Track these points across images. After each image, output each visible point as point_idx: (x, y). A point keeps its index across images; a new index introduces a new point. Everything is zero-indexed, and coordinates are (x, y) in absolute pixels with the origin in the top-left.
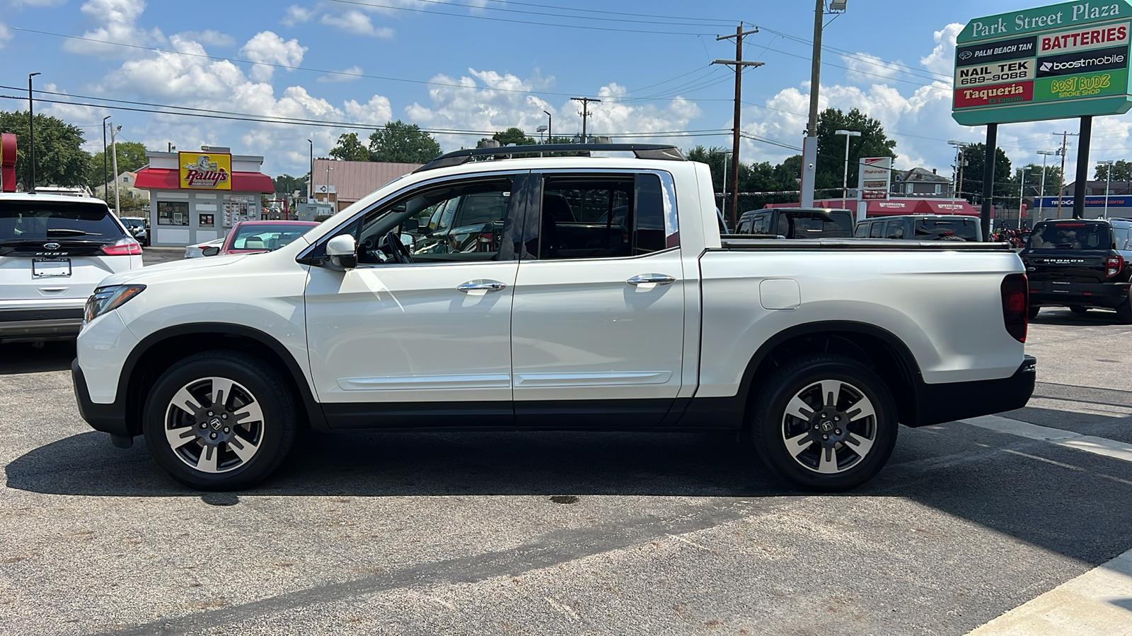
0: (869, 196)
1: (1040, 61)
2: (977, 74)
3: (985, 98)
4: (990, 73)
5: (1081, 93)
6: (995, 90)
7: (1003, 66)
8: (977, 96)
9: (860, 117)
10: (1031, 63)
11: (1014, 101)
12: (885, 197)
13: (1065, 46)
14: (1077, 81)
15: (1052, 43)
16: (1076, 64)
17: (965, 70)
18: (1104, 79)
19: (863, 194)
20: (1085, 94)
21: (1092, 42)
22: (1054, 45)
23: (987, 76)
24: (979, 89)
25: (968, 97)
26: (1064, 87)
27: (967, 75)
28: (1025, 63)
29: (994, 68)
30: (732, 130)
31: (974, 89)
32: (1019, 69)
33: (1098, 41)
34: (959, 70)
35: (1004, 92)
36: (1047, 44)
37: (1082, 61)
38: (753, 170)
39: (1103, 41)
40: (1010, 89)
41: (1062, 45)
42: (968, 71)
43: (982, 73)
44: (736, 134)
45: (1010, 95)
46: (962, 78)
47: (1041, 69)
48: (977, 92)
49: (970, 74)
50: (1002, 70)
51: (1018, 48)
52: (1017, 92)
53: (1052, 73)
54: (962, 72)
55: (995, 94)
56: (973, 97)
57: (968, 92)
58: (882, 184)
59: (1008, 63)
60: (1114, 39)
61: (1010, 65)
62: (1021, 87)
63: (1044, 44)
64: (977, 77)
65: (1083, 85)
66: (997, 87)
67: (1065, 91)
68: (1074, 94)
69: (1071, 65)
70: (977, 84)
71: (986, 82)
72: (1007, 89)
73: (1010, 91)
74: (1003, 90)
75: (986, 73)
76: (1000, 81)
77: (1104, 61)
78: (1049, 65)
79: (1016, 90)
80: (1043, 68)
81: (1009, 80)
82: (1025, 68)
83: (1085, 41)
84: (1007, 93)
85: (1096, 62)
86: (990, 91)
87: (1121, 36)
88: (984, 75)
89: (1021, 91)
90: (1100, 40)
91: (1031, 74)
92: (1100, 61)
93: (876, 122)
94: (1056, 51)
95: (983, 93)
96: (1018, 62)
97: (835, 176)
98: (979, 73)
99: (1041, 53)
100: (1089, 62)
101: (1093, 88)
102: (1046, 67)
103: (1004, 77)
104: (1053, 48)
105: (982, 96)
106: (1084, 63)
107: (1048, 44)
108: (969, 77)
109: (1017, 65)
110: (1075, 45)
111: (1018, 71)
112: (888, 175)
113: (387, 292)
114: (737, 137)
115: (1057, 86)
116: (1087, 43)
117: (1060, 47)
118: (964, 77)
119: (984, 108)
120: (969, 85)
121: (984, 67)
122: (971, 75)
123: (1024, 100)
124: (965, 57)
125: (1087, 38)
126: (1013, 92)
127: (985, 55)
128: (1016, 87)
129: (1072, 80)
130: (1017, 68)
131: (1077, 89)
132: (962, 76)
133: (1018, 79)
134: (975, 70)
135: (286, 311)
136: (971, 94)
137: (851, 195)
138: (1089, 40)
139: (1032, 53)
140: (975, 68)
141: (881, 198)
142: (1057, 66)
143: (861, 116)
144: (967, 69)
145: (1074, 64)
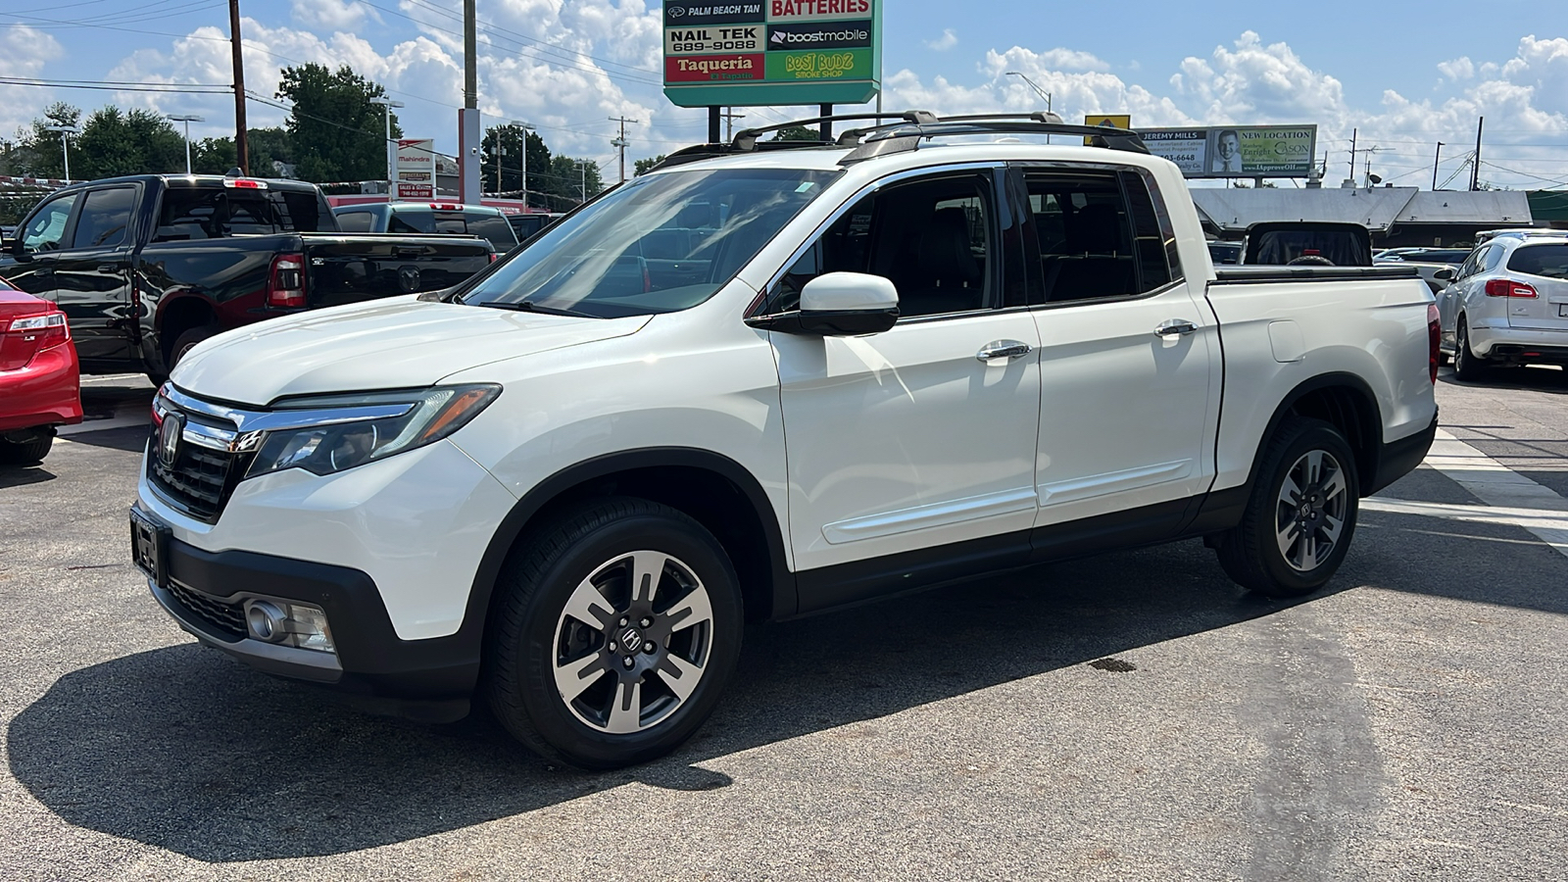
0: (408, 193)
1: (771, 30)
2: (693, 39)
3: (706, 71)
4: (710, 38)
5: (821, 74)
6: (717, 63)
7: (725, 32)
8: (695, 69)
9: (355, 79)
10: (760, 30)
11: (742, 79)
12: (431, 195)
13: (799, 13)
14: (816, 59)
15: (783, 8)
16: (814, 37)
17: (677, 31)
18: (846, 59)
19: (400, 190)
20: (825, 75)
21: (830, 11)
22: (786, 11)
23: (706, 43)
24: (697, 59)
25: (683, 68)
26: (801, 65)
27: (680, 39)
28: (753, 30)
29: (714, 32)
30: (232, 87)
31: (692, 58)
32: (746, 37)
33: (837, 11)
34: (670, 31)
35: (729, 65)
36: (777, 8)
37: (820, 34)
38: (205, 148)
39: (843, 11)
40: (736, 62)
41: (796, 11)
42: (680, 33)
43: (699, 38)
44: (240, 93)
45: (736, 70)
46: (674, 43)
47: (772, 39)
48: (695, 63)
49: (683, 37)
50: (725, 37)
51: (742, 9)
52: (745, 67)
53: (785, 46)
54: (674, 34)
55: (717, 68)
56: (690, 68)
57: (683, 62)
58: (425, 177)
59: (731, 28)
60: (855, 10)
61: (734, 31)
62: (749, 61)
63: (774, 8)
64: (694, 42)
65: (822, 65)
66: (720, 58)
67: (802, 70)
68: (813, 75)
69: (807, 38)
70: (693, 52)
71: (705, 51)
72: (732, 62)
73: (736, 65)
74: (727, 63)
75: (705, 38)
76: (723, 50)
77: (845, 36)
78: (782, 35)
79: (743, 64)
80: (774, 39)
81: (734, 50)
82: (753, 36)
83: (822, 9)
84: (732, 67)
85: (837, 37)
86: (711, 63)
87: (863, 7)
88: (702, 41)
89: (750, 67)
90: (840, 10)
91: (761, 46)
92: (841, 36)
93: (378, 88)
94: (788, 18)
95: (703, 65)
96: (744, 28)
97: (329, 163)
98: (696, 37)
99: (771, 19)
100: (828, 36)
101: (835, 69)
102: (778, 37)
103: (727, 45)
104: (785, 14)
105: (701, 68)
106: (823, 37)
107: (779, 8)
108: (683, 42)
109: (743, 32)
110: (811, 12)
111: (745, 40)
112: (432, 164)
113: (891, 369)
114: (241, 98)
115: (793, 62)
116: (825, 12)
117: (793, 14)
118: (677, 41)
119: (705, 86)
120: (683, 52)
121: (702, 30)
122: (686, 39)
123: (753, 79)
124: (676, 14)
125: (825, 5)
126: (740, 67)
127: (701, 14)
128: (743, 60)
129: (810, 56)
130: (743, 35)
131: (816, 69)
132: (673, 40)
133: (745, 50)
134: (690, 33)
135: (756, 414)
136: (687, 65)
137: (367, 190)
138: (827, 8)
139: (760, 17)
140: (690, 30)
141: (425, 196)
142: (792, 38)
143: (357, 78)
144: (680, 30)
145: (811, 36)
